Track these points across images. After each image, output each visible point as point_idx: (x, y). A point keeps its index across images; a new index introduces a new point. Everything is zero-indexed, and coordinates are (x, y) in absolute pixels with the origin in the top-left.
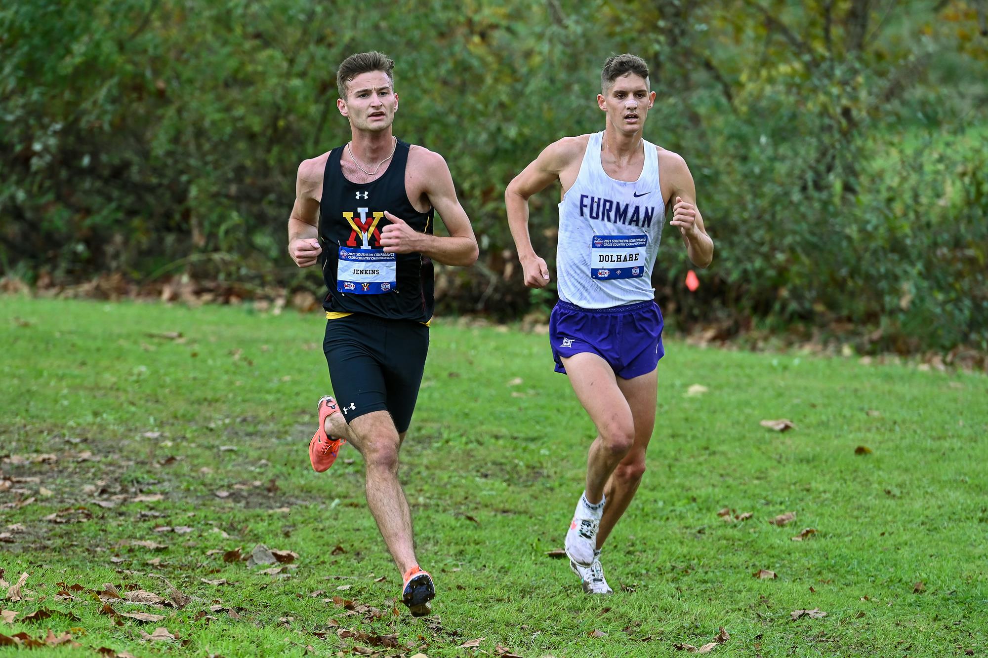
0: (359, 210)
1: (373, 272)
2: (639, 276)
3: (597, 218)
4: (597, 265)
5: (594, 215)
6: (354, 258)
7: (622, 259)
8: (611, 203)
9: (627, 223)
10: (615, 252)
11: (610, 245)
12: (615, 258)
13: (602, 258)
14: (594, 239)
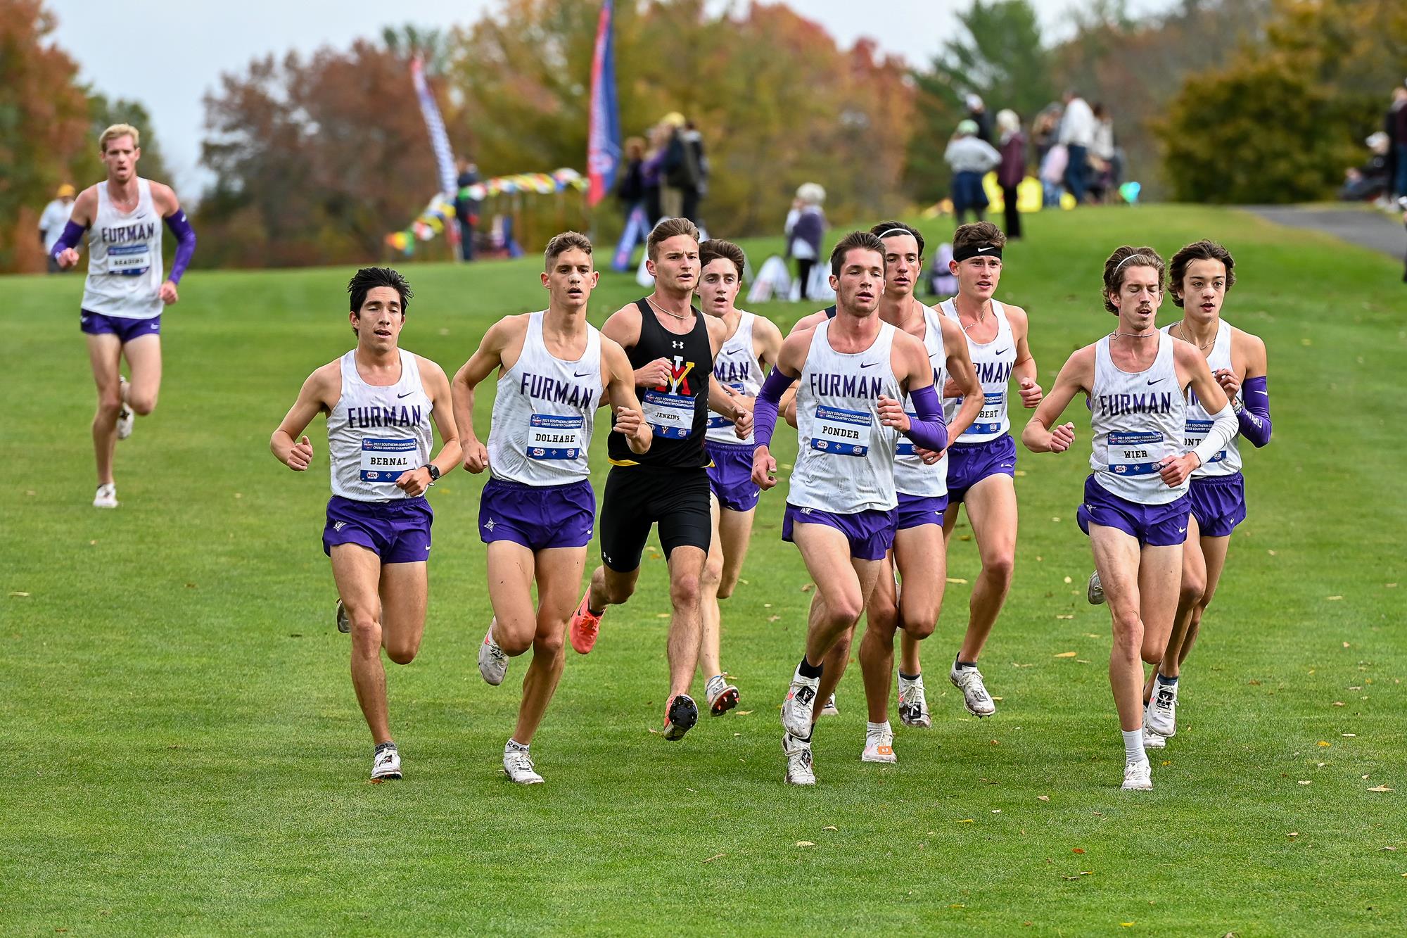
0: (676, 358)
1: (675, 417)
2: (573, 458)
3: (537, 396)
4: (532, 442)
5: (535, 393)
6: (660, 402)
7: (559, 439)
8: (552, 381)
9: (566, 402)
10: (551, 432)
11: (549, 424)
12: (551, 438)
13: (540, 437)
14: (532, 418)
